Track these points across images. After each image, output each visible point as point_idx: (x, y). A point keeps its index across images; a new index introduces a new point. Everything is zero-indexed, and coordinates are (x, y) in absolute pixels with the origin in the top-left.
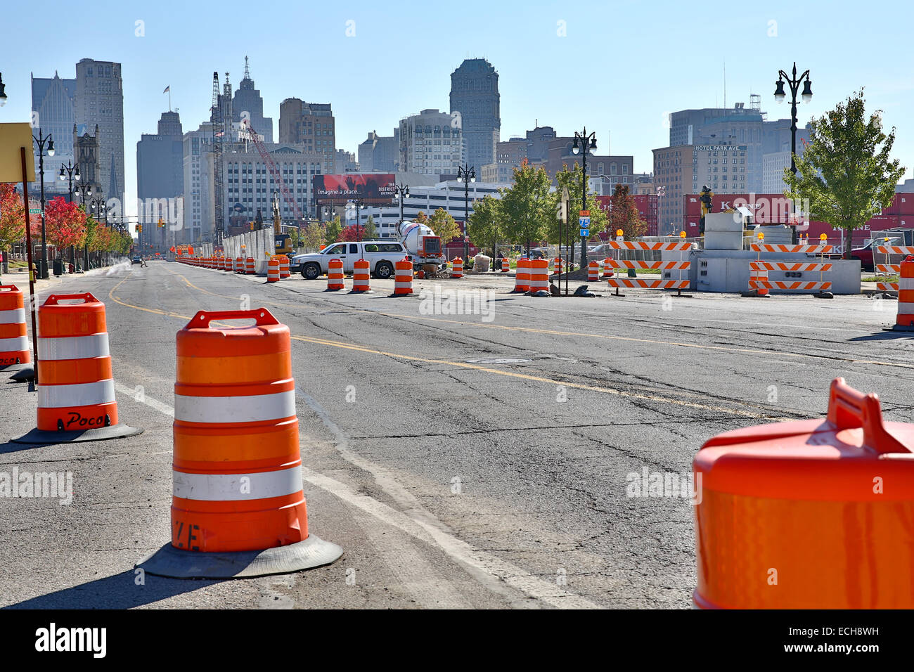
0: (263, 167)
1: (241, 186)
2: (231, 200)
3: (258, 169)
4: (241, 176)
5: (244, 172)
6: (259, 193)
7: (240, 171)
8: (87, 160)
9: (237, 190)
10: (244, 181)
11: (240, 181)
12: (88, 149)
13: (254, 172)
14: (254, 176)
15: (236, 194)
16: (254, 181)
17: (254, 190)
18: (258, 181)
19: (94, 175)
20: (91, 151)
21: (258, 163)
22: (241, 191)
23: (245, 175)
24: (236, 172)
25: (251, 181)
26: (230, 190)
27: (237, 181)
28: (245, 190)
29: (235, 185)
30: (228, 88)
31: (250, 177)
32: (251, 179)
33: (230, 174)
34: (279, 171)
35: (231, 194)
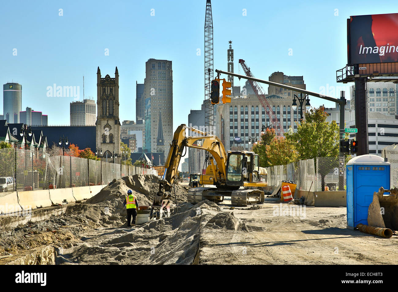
0: (256, 110)
1: (239, 124)
2: (231, 135)
3: (253, 110)
4: (239, 116)
5: (242, 113)
6: (253, 130)
7: (239, 113)
8: (108, 97)
9: (236, 128)
10: (242, 120)
11: (239, 120)
12: (109, 88)
13: (250, 113)
14: (249, 117)
15: (236, 130)
16: (250, 120)
17: (250, 127)
18: (253, 120)
19: (113, 110)
20: (111, 90)
21: (253, 106)
22: (239, 128)
23: (242, 115)
24: (236, 113)
25: (247, 120)
26: (231, 128)
27: (236, 120)
28: (242, 128)
29: (235, 124)
30: (230, 52)
31: (246, 117)
32: (247, 118)
33: (231, 115)
34: (269, 112)
35: (232, 130)
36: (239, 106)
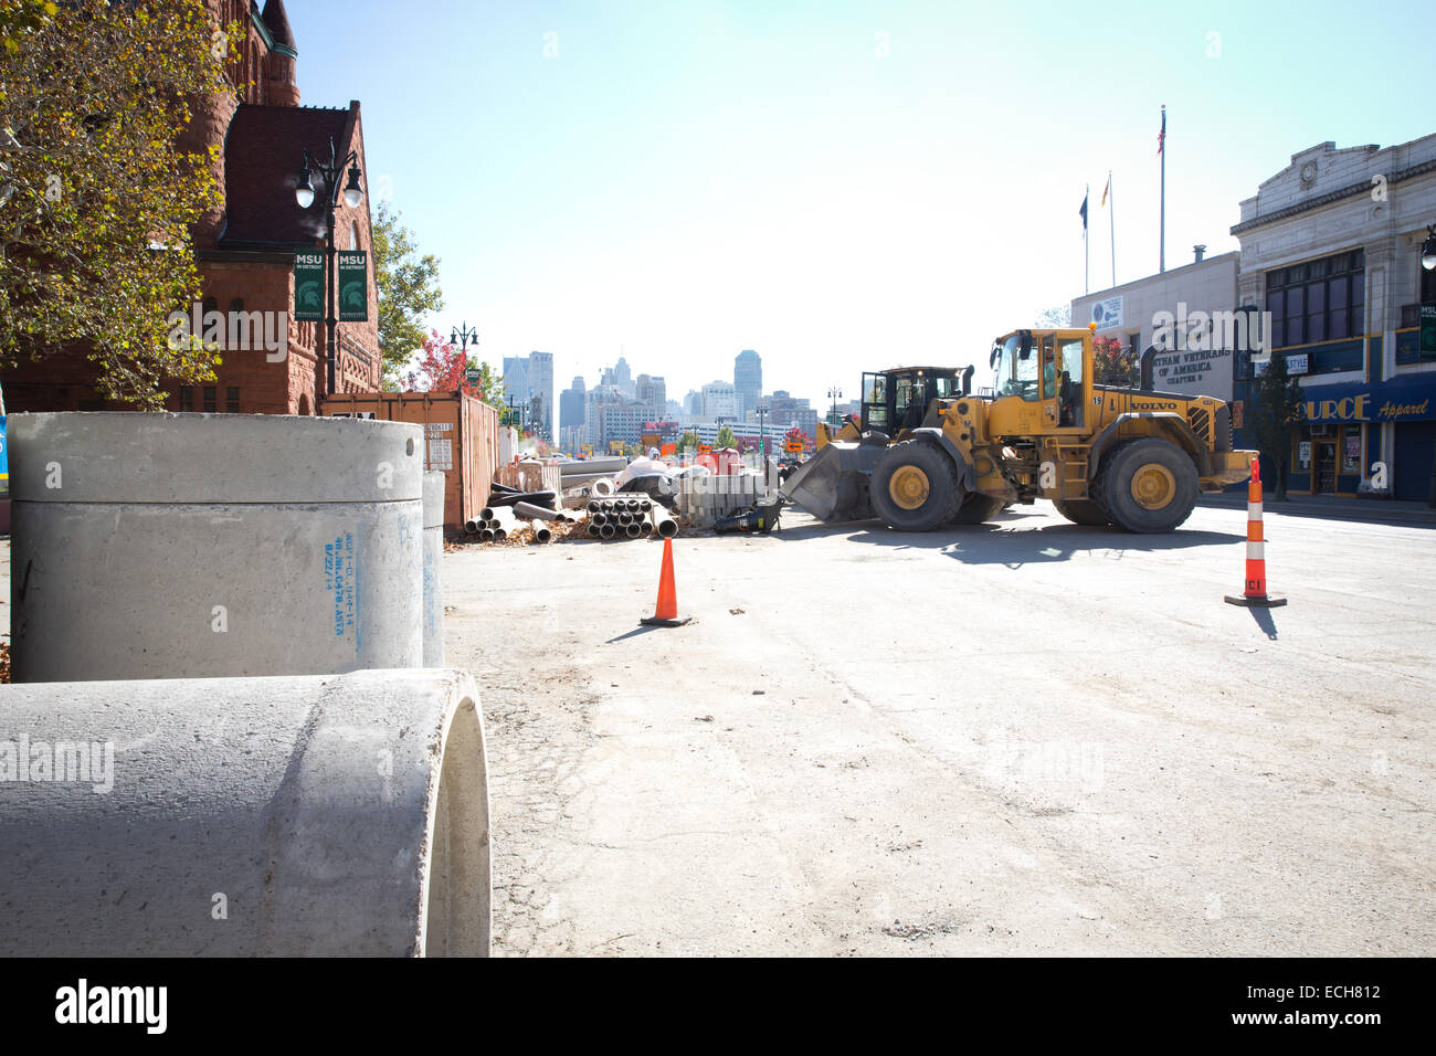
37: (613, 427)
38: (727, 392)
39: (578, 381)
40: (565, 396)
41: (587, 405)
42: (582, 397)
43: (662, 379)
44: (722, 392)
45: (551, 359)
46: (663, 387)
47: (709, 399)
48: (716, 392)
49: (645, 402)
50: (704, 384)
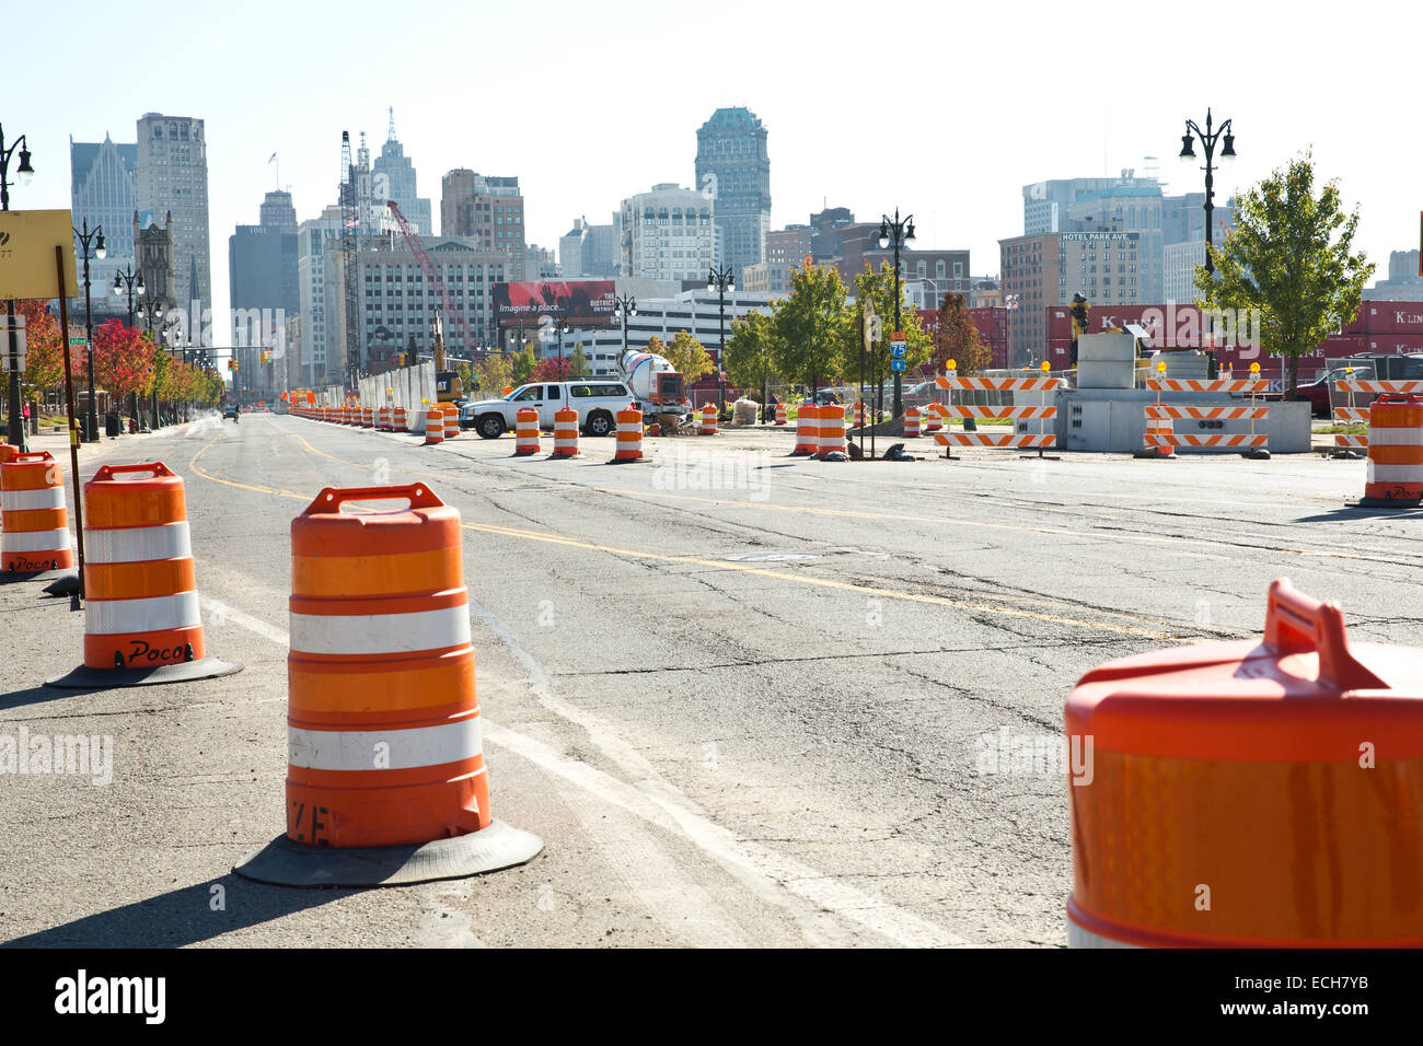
0: (417, 272)
1: (385, 300)
2: (370, 321)
3: (410, 274)
4: (385, 286)
5: (390, 279)
6: (411, 311)
7: (384, 279)
8: (154, 263)
9: (379, 307)
10: (389, 293)
11: (384, 293)
12: (156, 247)
13: (404, 278)
14: (404, 286)
15: (378, 312)
16: (405, 293)
17: (405, 306)
18: (410, 293)
19: (165, 286)
20: (160, 251)
21: (410, 266)
22: (384, 308)
23: (390, 284)
24: (378, 279)
25: (399, 293)
26: (369, 307)
27: (378, 293)
28: (390, 307)
29: (376, 299)
30: (363, 154)
31: (398, 286)
32: (399, 288)
33: (369, 283)
34: (441, 278)
35: (370, 312)
36: (383, 266)
37: (385, 314)
38: (691, 217)
39: (277, 205)
40: (242, 240)
41: (305, 261)
42: (290, 243)
43: (511, 182)
44: (677, 217)
45: (199, 135)
46: (517, 206)
47: (644, 237)
48: (664, 216)
49: (473, 241)
50: (629, 195)
